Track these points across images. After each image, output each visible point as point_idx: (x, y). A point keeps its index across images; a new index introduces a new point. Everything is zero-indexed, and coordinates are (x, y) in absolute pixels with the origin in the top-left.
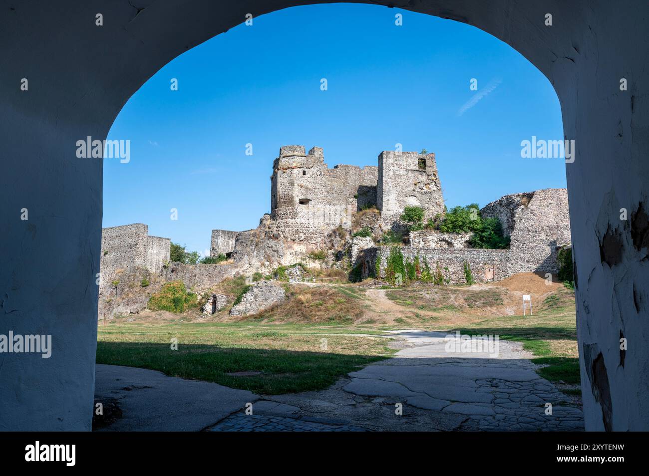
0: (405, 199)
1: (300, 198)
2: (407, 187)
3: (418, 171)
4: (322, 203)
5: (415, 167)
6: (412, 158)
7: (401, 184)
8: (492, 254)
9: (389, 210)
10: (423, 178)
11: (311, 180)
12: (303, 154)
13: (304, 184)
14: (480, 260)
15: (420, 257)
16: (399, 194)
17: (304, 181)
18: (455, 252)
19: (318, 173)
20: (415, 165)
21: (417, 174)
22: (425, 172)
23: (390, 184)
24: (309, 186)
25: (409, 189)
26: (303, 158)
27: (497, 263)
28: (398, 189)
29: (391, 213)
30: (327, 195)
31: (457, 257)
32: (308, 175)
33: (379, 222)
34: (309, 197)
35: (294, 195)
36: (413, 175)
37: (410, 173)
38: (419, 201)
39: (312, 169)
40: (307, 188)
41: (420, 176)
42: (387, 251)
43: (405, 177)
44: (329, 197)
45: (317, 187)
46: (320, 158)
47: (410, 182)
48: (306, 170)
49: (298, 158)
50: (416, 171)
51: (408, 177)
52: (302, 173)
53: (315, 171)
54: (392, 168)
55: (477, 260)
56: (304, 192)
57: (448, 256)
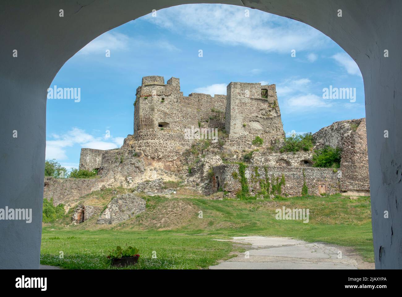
0: (249, 124)
1: (159, 122)
2: (251, 113)
3: (261, 100)
4: (178, 126)
5: (258, 96)
6: (256, 88)
7: (246, 111)
8: (324, 172)
9: (236, 133)
10: (265, 106)
11: (169, 106)
12: (162, 84)
13: (163, 109)
14: (314, 177)
15: (262, 174)
16: (244, 119)
17: (162, 107)
18: (292, 170)
19: (175, 100)
20: (258, 95)
21: (259, 102)
22: (267, 100)
23: (237, 111)
24: (167, 111)
25: (253, 115)
26: (162, 87)
27: (329, 180)
28: (244, 115)
29: (238, 135)
30: (183, 120)
31: (294, 174)
32: (166, 102)
33: (227, 143)
34: (167, 121)
35: (154, 119)
36: (256, 103)
37: (254, 102)
38: (262, 126)
39: (170, 97)
40: (165, 114)
41: (262, 104)
42: (234, 168)
43: (250, 105)
45: (174, 112)
46: (176, 87)
47: (254, 109)
48: (165, 97)
49: (158, 87)
50: (259, 99)
51: (252, 105)
52: (161, 100)
53: (173, 98)
54: (239, 97)
55: (312, 177)
56: (162, 116)
57: (286, 173)
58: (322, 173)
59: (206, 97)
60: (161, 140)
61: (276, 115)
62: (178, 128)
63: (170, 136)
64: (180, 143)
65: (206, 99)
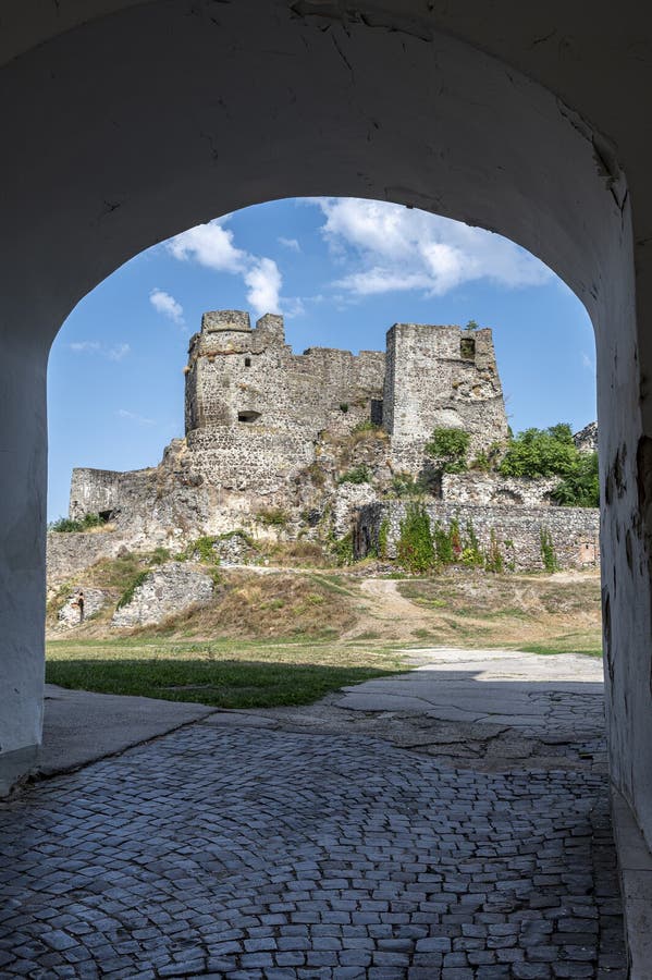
0: (435, 413)
1: (240, 410)
2: (438, 391)
3: (461, 362)
4: (281, 420)
5: (455, 355)
6: (449, 337)
7: (427, 385)
8: (593, 516)
9: (406, 435)
10: (469, 375)
11: (260, 376)
12: (245, 327)
13: (248, 383)
14: (571, 527)
16: (424, 404)
17: (247, 379)
18: (526, 512)
19: (274, 363)
20: (455, 351)
21: (457, 367)
22: (473, 364)
23: (408, 386)
24: (258, 387)
25: (443, 395)
26: (246, 335)
28: (423, 396)
29: (410, 439)
30: (291, 406)
31: (528, 522)
32: (254, 367)
33: (387, 456)
34: (258, 408)
35: (228, 404)
36: (450, 369)
37: (444, 365)
38: (461, 419)
39: (262, 356)
40: (253, 392)
41: (463, 372)
43: (436, 373)
44: (294, 408)
45: (272, 389)
46: (277, 335)
47: (446, 382)
48: (251, 357)
49: (236, 334)
50: (457, 361)
51: (441, 374)
52: (242, 363)
53: (268, 359)
54: (411, 355)
55: (566, 528)
56: (247, 398)
57: (512, 520)
58: (588, 518)
59: (340, 355)
60: (244, 450)
61: (492, 396)
62: (279, 424)
63: (262, 440)
64: (286, 456)
65: (340, 360)
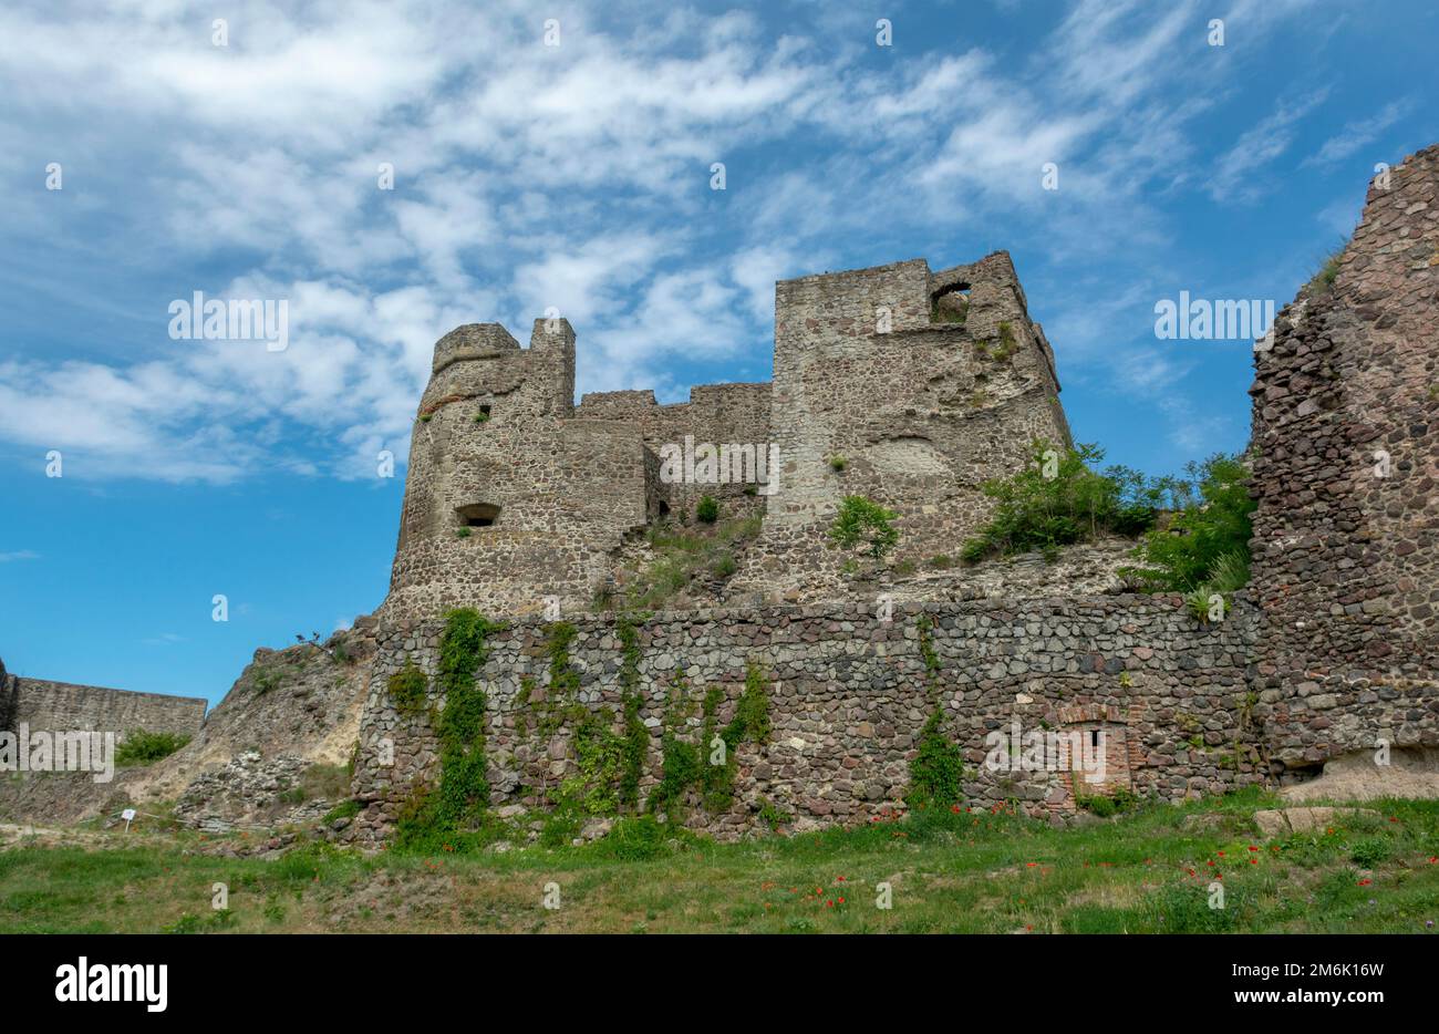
0: (868, 454)
1: (458, 504)
2: (875, 403)
3: (932, 331)
4: (541, 514)
5: (913, 319)
6: (899, 286)
7: (848, 394)
9: (797, 509)
10: (957, 358)
11: (505, 436)
12: (490, 349)
13: (479, 450)
14: (1018, 668)
16: (841, 437)
17: (478, 443)
18: (835, 627)
19: (538, 407)
20: (914, 313)
21: (923, 346)
22: (962, 330)
23: (802, 403)
24: (498, 456)
25: (887, 408)
26: (488, 364)
27: (1157, 685)
28: (836, 418)
29: (805, 518)
30: (564, 483)
32: (496, 419)
33: (750, 562)
34: (492, 496)
35: (436, 495)
36: (908, 353)
37: (892, 347)
38: (944, 458)
39: (515, 397)
40: (487, 467)
41: (940, 353)
43: (870, 364)
44: (570, 489)
45: (529, 457)
46: (550, 354)
47: (894, 381)
48: (492, 401)
49: (469, 365)
50: (921, 332)
51: (882, 365)
52: (475, 413)
53: (527, 400)
54: (811, 338)
55: (996, 672)
56: (473, 479)
57: (785, 655)
58: (1092, 630)
59: (750, 394)
60: (453, 582)
61: (1017, 392)
62: (537, 523)
63: (493, 560)
64: (540, 587)
65: (751, 401)
